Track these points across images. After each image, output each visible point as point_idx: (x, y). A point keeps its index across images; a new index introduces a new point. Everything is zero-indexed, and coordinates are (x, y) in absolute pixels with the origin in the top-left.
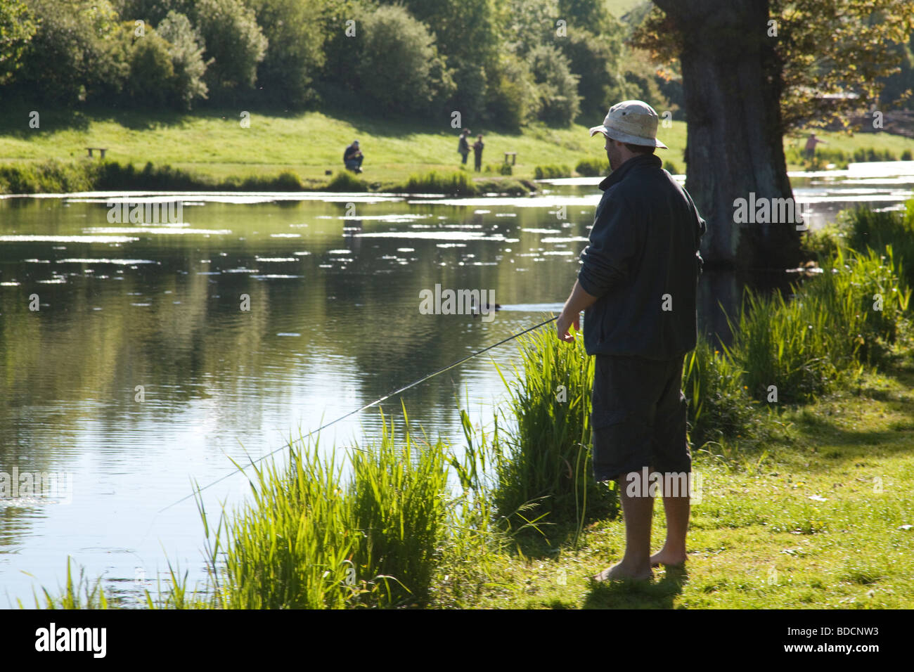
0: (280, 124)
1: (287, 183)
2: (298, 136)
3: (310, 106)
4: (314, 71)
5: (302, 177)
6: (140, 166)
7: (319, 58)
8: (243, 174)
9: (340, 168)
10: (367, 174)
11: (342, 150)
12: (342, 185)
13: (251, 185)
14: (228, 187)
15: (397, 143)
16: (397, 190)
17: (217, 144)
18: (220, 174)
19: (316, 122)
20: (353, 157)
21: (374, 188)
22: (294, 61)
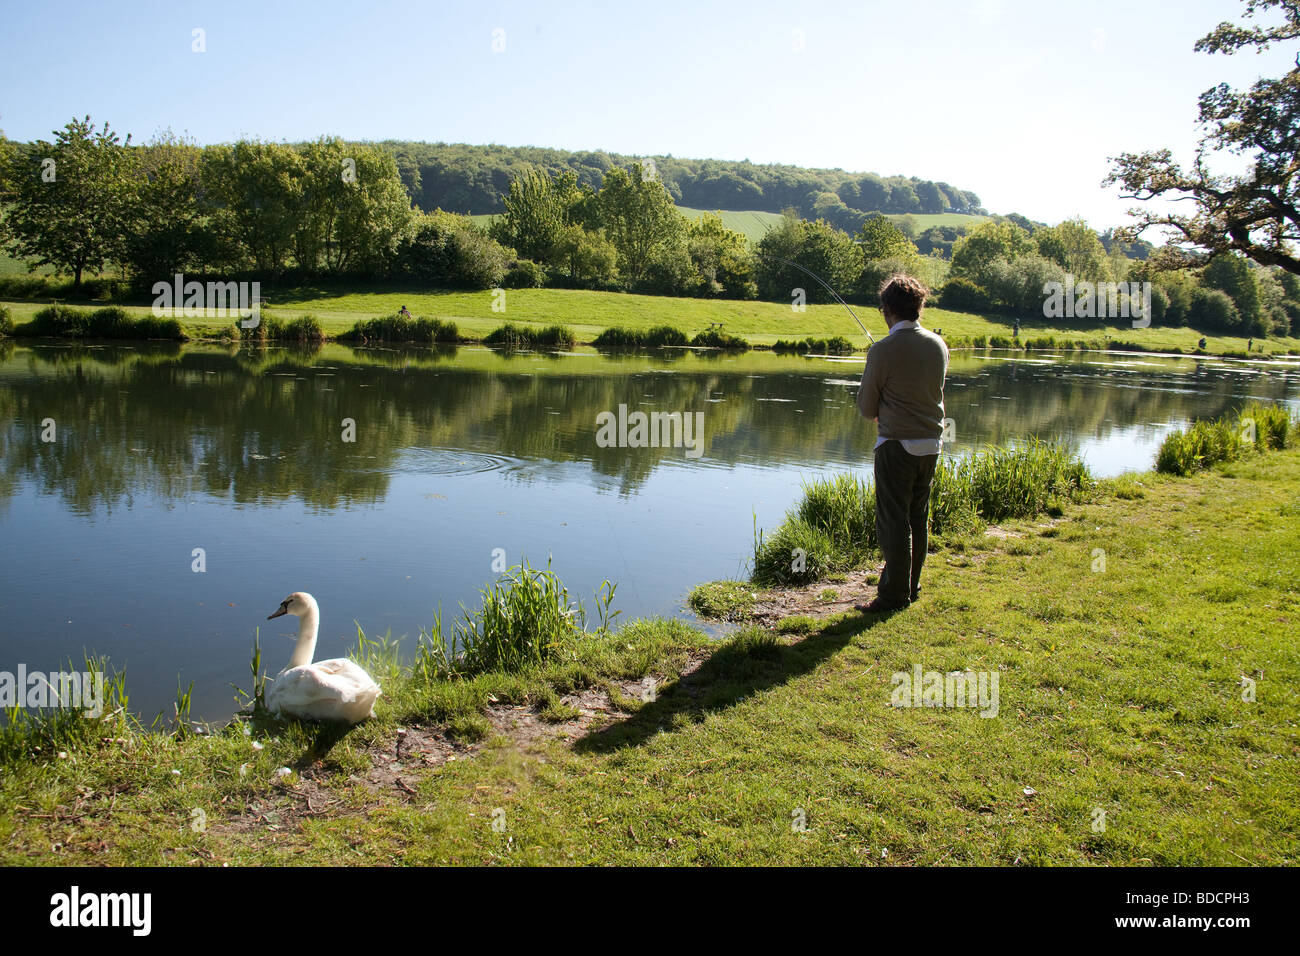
0: (1172, 330)
1: (1177, 351)
2: (1180, 335)
3: (1184, 325)
4: (1186, 312)
5: (1183, 349)
6: (1124, 343)
7: (1189, 308)
8: (1161, 347)
9: (1197, 347)
10: (1208, 349)
11: (1198, 341)
12: (1198, 353)
13: (1164, 351)
14: (1155, 351)
15: (1217, 339)
16: (1219, 356)
17: (1150, 336)
18: (1153, 347)
19: (1186, 331)
20: (1202, 344)
21: (1210, 354)
22: (1181, 308)
